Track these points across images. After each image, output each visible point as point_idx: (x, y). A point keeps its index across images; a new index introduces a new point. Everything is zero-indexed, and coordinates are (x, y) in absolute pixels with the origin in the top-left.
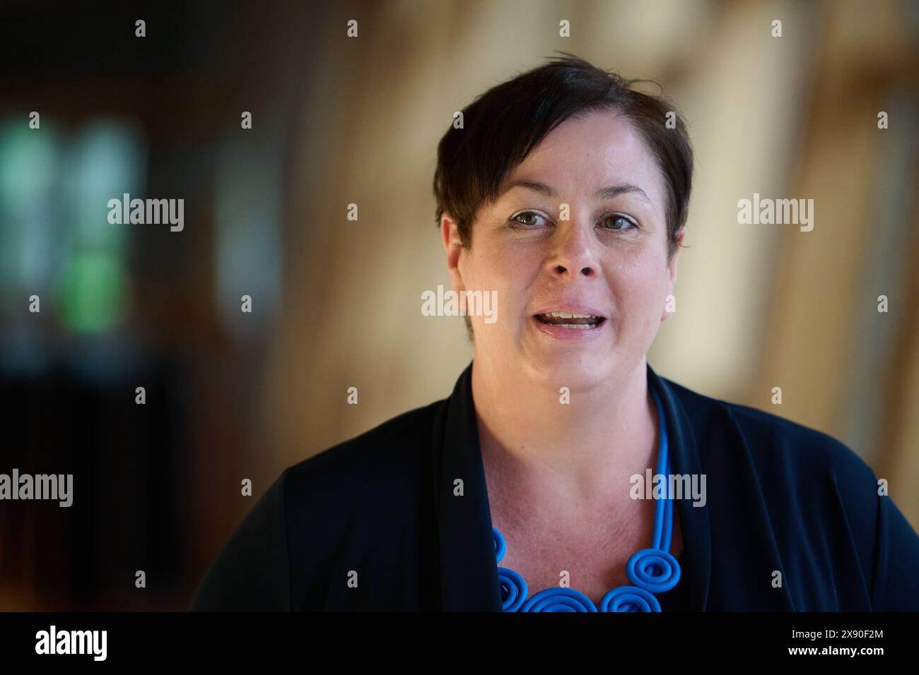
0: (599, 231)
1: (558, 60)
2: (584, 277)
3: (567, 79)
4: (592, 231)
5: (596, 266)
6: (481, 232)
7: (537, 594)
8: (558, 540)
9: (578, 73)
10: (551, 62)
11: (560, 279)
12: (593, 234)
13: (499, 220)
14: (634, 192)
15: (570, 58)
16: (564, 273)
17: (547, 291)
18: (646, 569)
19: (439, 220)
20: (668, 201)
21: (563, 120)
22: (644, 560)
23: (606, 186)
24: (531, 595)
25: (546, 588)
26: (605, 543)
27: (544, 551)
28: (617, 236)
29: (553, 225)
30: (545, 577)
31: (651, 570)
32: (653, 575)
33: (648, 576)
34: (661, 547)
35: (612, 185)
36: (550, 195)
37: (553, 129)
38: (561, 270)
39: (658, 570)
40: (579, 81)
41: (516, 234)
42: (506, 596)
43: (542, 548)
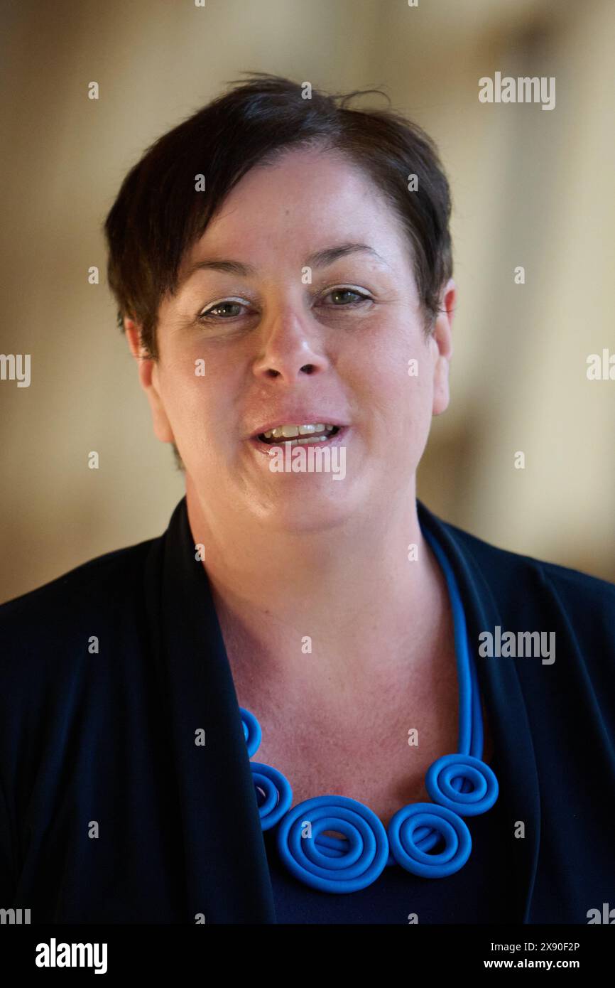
0: (318, 311)
1: (244, 84)
2: (306, 377)
3: (249, 112)
4: (310, 313)
5: (320, 360)
6: (168, 335)
7: (302, 803)
8: (322, 733)
9: (265, 99)
10: (236, 88)
11: (274, 385)
12: (311, 316)
13: (185, 316)
14: (358, 253)
15: (262, 78)
16: (278, 377)
17: (261, 402)
18: (452, 782)
19: (122, 324)
20: (415, 252)
21: (246, 170)
22: (448, 768)
23: (317, 250)
24: (295, 805)
25: (312, 797)
26: (383, 737)
27: (304, 748)
28: (344, 314)
29: (257, 313)
30: (311, 782)
31: (459, 784)
32: (461, 791)
33: (455, 791)
34: (471, 753)
35: (326, 247)
36: (245, 274)
37: (234, 185)
38: (273, 374)
39: (469, 784)
40: (267, 111)
41: (210, 331)
42: (263, 801)
43: (302, 744)
